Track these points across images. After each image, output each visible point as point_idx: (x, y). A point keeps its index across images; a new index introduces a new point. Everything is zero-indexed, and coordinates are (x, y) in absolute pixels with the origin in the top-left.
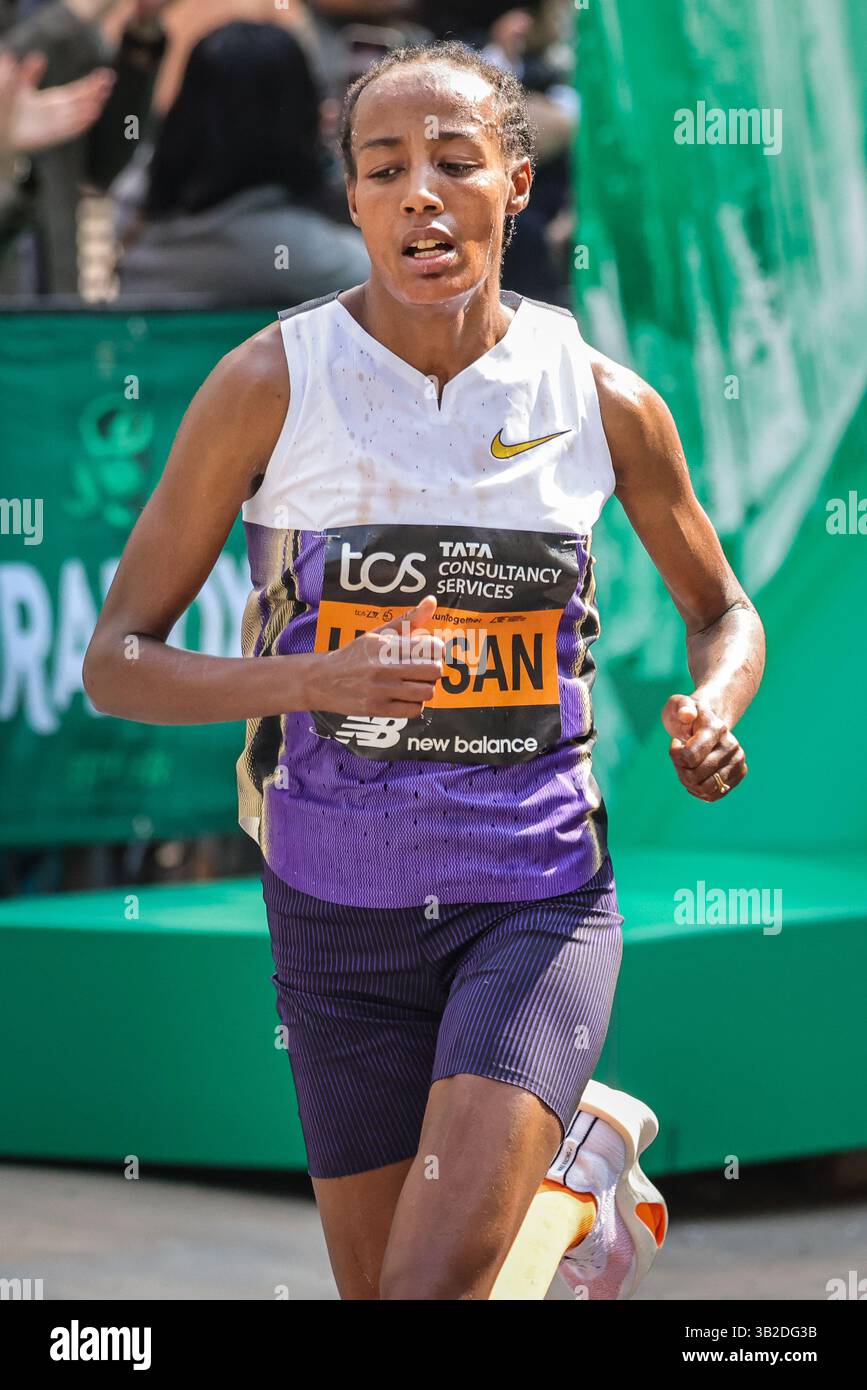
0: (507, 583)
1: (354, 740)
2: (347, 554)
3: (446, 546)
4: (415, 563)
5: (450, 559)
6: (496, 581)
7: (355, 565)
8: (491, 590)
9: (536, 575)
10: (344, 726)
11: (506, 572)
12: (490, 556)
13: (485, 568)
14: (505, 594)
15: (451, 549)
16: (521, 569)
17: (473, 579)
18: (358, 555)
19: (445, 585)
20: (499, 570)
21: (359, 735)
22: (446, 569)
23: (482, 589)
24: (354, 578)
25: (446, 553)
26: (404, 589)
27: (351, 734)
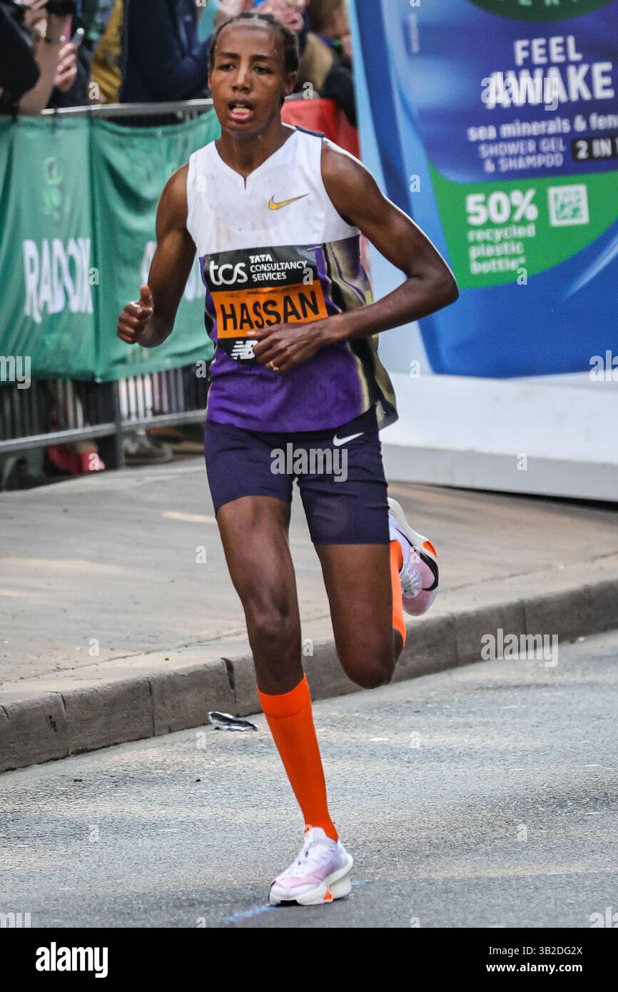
0: (281, 271)
1: (239, 357)
2: (213, 267)
3: (252, 258)
4: (241, 268)
5: (255, 264)
6: (276, 271)
7: (216, 272)
8: (275, 276)
9: (295, 265)
10: (234, 351)
11: (280, 267)
12: (271, 260)
13: (270, 266)
14: (282, 277)
15: (254, 259)
16: (287, 263)
17: (267, 272)
18: (216, 267)
19: (256, 276)
20: (276, 266)
21: (241, 354)
22: (254, 269)
23: (271, 276)
24: (217, 279)
25: (252, 262)
26: (239, 281)
27: (237, 354)
